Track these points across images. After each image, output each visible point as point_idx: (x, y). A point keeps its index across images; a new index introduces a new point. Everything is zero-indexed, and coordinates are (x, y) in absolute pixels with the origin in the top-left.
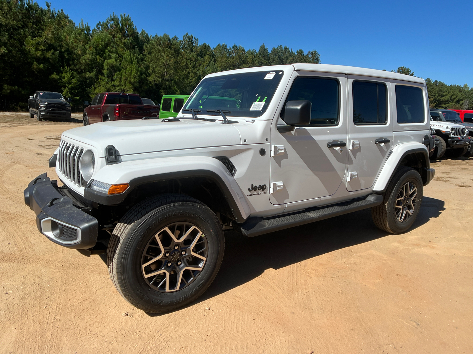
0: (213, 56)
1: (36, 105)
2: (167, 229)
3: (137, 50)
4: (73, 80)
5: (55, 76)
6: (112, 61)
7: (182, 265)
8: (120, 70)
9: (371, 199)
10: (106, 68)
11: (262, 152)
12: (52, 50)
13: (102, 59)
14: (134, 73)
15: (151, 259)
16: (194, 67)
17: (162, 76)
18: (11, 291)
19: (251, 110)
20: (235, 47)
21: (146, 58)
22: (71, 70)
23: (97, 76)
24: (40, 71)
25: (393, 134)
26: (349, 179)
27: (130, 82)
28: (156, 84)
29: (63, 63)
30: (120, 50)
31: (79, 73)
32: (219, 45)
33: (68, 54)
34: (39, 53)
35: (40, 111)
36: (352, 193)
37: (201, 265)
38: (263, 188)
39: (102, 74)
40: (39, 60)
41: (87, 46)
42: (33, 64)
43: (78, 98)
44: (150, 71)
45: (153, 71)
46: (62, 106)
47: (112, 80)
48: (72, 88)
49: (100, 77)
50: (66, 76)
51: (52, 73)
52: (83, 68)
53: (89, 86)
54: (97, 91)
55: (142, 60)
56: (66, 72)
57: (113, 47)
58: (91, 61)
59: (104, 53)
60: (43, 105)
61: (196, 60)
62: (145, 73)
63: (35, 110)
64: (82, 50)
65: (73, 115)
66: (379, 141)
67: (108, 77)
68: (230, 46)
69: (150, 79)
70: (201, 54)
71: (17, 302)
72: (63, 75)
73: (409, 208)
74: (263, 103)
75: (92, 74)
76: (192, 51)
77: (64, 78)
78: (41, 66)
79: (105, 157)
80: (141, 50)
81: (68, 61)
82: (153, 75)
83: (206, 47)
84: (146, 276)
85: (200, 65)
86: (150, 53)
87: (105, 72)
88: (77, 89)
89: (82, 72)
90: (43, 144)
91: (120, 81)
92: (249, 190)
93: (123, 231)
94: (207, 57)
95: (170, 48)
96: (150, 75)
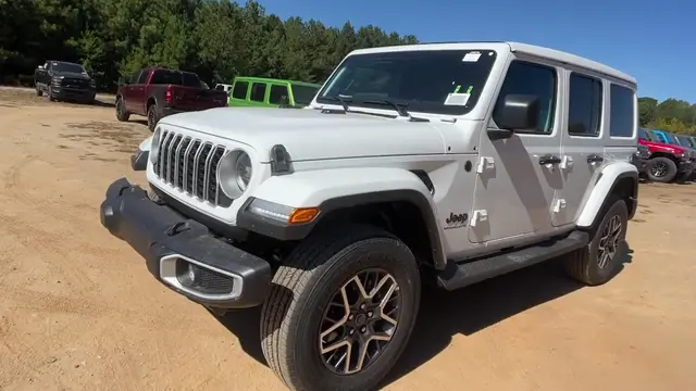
0: (283, 32)
1: (46, 79)
2: (356, 278)
3: (186, 15)
4: (97, 49)
5: (71, 42)
6: (152, 28)
7: (367, 333)
8: (162, 41)
9: (574, 236)
10: (142, 35)
11: (468, 167)
12: (70, 7)
13: (138, 24)
14: (180, 46)
15: (332, 324)
16: (259, 44)
17: (218, 52)
18: (84, 363)
19: (446, 103)
20: (312, 22)
21: (197, 28)
22: (96, 35)
23: (129, 45)
24: (51, 33)
25: (605, 150)
26: (556, 209)
27: (175, 57)
28: (209, 63)
29: (84, 24)
30: (163, 14)
31: (106, 40)
32: (292, 18)
33: (91, 15)
34: (50, 10)
35: (52, 88)
36: (557, 229)
37: (390, 332)
38: (463, 218)
39: (137, 44)
40: (51, 19)
41: (118, 5)
42: (42, 23)
43: (103, 73)
44: (201, 44)
45: (206, 45)
46: (84, 83)
47: (150, 53)
48: (95, 60)
49: (134, 47)
50: (88, 43)
51: (69, 38)
52: (111, 33)
53: (119, 58)
54: (129, 66)
55: (192, 29)
56: (87, 38)
57: (153, 9)
58: (122, 25)
59: (141, 16)
60: (57, 80)
61: (262, 35)
62: (195, 47)
63: (46, 86)
64: (110, 9)
65: (98, 97)
66: (591, 159)
67: (145, 48)
68: (305, 20)
69: (202, 55)
70: (268, 28)
71: (99, 382)
72: (84, 41)
73: (611, 250)
74: (467, 96)
75: (124, 43)
76: (256, 22)
77: (84, 45)
78: (54, 27)
79: (271, 162)
80: (191, 16)
81: (91, 22)
82: (205, 50)
83: (274, 19)
84: (324, 351)
85: (267, 42)
86: (203, 21)
87: (142, 41)
88: (102, 62)
89: (109, 39)
90: (66, 134)
91: (162, 55)
92: (448, 221)
93: (298, 280)
94: (275, 33)
95: (230, 16)
96: (201, 49)
